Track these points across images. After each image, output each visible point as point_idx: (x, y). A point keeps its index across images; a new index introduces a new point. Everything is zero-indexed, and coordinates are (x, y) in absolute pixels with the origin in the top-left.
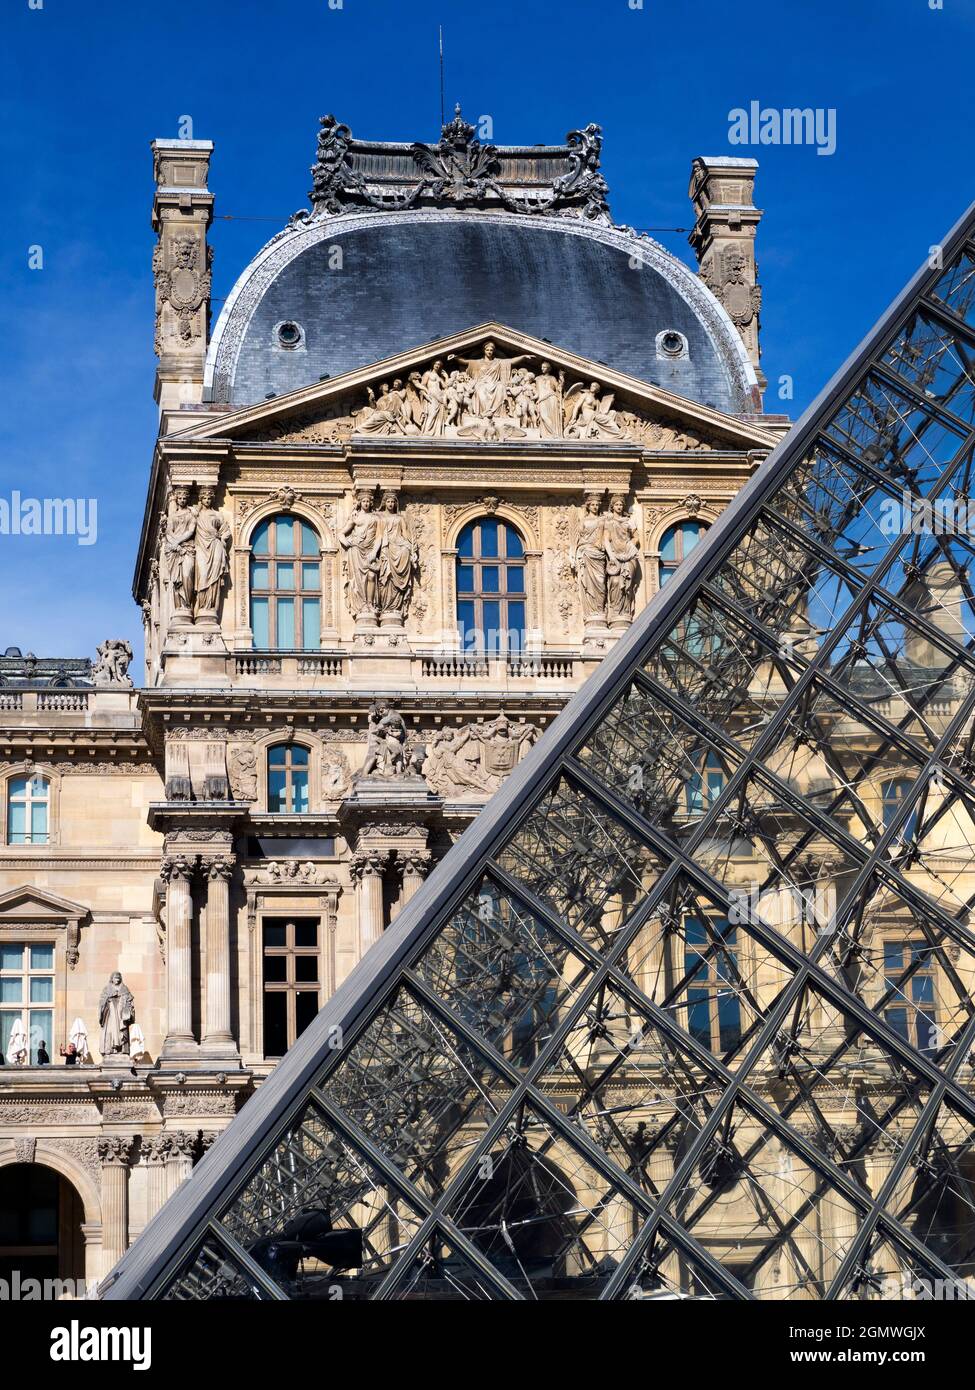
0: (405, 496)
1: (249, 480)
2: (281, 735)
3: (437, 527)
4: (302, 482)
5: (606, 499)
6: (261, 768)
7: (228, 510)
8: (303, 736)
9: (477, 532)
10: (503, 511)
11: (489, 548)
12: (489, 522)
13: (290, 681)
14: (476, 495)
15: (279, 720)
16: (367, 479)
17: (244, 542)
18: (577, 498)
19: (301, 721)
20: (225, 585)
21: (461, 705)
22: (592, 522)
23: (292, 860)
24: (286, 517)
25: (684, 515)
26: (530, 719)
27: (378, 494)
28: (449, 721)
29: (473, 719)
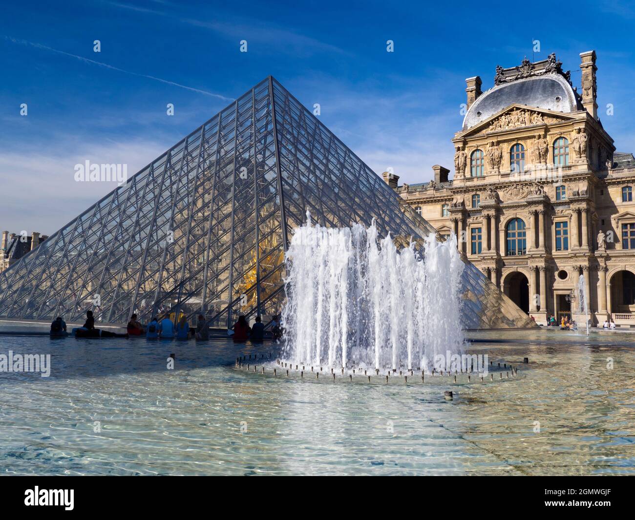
0: (499, 143)
1: (470, 144)
2: (474, 193)
3: (506, 147)
4: (479, 143)
5: (539, 137)
6: (471, 200)
7: (466, 151)
8: (478, 193)
9: (515, 147)
10: (519, 142)
11: (518, 150)
12: (517, 144)
13: (476, 182)
14: (513, 140)
15: (473, 190)
16: (490, 141)
17: (469, 156)
18: (534, 137)
19: (477, 190)
20: (465, 165)
21: (507, 183)
22: (537, 141)
23: (476, 217)
24: (477, 150)
25: (558, 136)
26: (521, 184)
27: (493, 143)
28: (505, 187)
29: (510, 186)
